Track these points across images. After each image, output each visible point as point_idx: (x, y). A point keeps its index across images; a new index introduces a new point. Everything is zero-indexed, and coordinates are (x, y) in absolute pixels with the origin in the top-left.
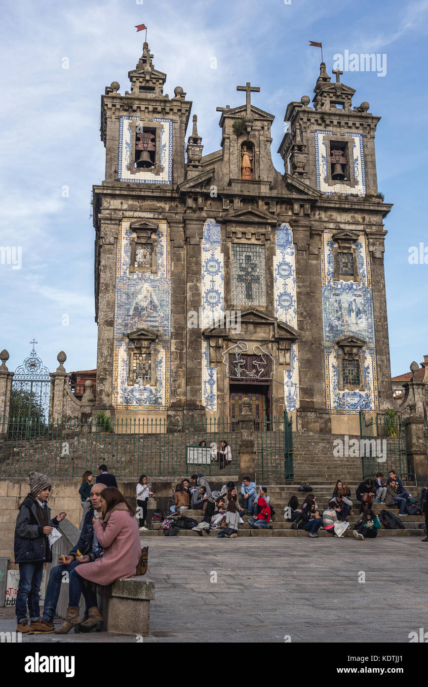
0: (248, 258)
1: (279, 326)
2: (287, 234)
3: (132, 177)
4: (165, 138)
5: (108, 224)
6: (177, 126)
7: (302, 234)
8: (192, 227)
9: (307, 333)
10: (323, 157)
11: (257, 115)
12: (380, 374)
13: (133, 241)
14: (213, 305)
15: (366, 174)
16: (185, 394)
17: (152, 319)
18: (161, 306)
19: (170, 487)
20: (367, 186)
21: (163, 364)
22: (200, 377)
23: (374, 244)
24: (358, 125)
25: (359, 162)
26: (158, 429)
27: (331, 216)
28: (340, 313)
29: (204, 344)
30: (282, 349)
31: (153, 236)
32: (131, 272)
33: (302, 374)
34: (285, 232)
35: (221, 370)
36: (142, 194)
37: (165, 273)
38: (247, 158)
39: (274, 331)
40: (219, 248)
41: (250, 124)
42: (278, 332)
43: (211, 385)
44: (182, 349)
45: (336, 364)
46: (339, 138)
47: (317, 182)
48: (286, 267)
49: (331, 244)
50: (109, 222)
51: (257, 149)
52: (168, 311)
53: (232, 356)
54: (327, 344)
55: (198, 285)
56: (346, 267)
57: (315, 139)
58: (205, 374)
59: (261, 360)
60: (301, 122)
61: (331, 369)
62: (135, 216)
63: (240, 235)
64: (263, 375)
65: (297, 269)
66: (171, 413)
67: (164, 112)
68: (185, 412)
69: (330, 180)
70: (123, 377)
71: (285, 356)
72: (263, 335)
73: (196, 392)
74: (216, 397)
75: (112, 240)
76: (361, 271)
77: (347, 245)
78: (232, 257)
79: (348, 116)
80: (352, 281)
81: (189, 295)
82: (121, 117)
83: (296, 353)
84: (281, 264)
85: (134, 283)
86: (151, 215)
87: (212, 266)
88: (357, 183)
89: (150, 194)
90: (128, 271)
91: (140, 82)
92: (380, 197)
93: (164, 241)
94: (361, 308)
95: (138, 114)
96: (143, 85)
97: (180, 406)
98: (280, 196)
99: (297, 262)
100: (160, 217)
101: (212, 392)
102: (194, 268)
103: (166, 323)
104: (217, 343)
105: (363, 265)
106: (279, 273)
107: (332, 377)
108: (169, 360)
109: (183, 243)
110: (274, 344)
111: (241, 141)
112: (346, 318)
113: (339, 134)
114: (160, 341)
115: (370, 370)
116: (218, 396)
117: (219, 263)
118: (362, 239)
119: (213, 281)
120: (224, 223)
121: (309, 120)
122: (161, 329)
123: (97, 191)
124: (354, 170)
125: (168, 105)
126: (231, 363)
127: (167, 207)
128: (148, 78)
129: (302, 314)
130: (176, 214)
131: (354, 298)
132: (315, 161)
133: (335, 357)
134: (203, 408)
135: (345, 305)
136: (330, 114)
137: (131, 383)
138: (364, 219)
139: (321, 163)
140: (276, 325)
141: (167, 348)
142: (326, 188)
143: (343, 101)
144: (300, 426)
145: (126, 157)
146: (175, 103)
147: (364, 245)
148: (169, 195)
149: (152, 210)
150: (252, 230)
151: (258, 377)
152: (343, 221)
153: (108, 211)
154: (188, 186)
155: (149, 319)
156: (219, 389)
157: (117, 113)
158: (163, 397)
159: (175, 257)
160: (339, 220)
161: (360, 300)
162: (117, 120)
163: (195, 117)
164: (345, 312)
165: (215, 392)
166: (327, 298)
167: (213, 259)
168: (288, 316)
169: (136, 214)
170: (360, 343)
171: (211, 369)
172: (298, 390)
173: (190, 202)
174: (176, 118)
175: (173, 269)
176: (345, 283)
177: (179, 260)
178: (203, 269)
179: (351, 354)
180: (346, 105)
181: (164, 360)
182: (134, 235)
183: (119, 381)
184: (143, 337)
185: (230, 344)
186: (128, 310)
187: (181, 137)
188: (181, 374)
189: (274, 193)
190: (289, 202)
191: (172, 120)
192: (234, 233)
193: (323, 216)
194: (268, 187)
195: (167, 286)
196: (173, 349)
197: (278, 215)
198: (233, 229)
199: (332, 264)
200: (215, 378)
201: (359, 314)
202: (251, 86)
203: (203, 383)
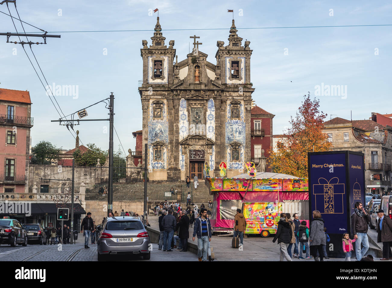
0: (197, 113)
1: (207, 140)
2: (212, 103)
3: (153, 81)
4: (166, 65)
5: (145, 101)
6: (170, 59)
7: (218, 102)
8: (176, 102)
9: (219, 141)
10: (228, 68)
11: (201, 55)
12: (247, 156)
13: (154, 107)
14: (184, 132)
15: (246, 75)
16: (173, 165)
18: (165, 132)
20: (246, 80)
21: (166, 154)
22: (179, 159)
23: (247, 105)
24: (243, 54)
25: (243, 69)
26: (164, 178)
27: (230, 94)
28: (232, 132)
29: (180, 147)
30: (209, 148)
31: (162, 105)
32: (153, 120)
33: (216, 157)
34: (211, 102)
35: (187, 156)
36: (157, 89)
37: (166, 119)
38: (197, 72)
39: (206, 141)
40: (186, 110)
41: (198, 59)
42: (207, 142)
43: (183, 161)
44: (173, 148)
45: (230, 152)
46: (235, 60)
47: (225, 80)
48: (211, 116)
49: (230, 105)
51: (201, 68)
52: (168, 134)
53: (190, 151)
54: (227, 145)
55: (178, 124)
56: (236, 114)
57: (225, 61)
58: (181, 158)
59: (201, 152)
60: (220, 54)
61: (228, 154)
63: (194, 105)
64: (201, 158)
65: (215, 117)
66: (168, 171)
67: (165, 54)
68: (173, 171)
69: (231, 78)
71: (210, 150)
72: (202, 143)
73: (177, 164)
74: (184, 166)
75: (146, 108)
76: (241, 116)
77: (236, 106)
78: (190, 113)
79: (239, 50)
80: (238, 120)
81: (175, 128)
82: (148, 57)
83: (214, 149)
84: (209, 115)
85: (155, 124)
86: (161, 97)
87: (183, 117)
88: (242, 79)
89: (160, 89)
90: (152, 119)
91: (155, 41)
92: (251, 84)
93: (166, 107)
94: (241, 131)
95: (155, 55)
96: (157, 42)
97: (172, 169)
98: (209, 89)
99: (216, 114)
100: (164, 98)
101: (183, 164)
102: (177, 118)
103: (167, 138)
104: (185, 146)
105: (242, 113)
106: (209, 119)
107: (228, 157)
108: (168, 152)
109: (172, 107)
110: (206, 146)
111: (195, 65)
112: (235, 134)
113: (235, 58)
114: (164, 145)
115: (243, 154)
116: (185, 165)
117: (186, 116)
118: (242, 103)
119: (183, 123)
120: (188, 100)
121: (223, 53)
122: (165, 141)
123: (140, 89)
124: (241, 73)
125: (166, 51)
126: (190, 153)
127: (166, 93)
128: (158, 40)
129: (217, 134)
130: (170, 96)
131: (238, 126)
132: (225, 70)
133: (230, 150)
134: (180, 170)
135: (234, 129)
136: (232, 50)
137: (154, 161)
138: (243, 94)
139: (227, 71)
140: (206, 139)
141: (167, 148)
142: (229, 82)
143: (238, 43)
145: (151, 74)
146: (169, 50)
147: (243, 105)
148: (167, 89)
149: (161, 95)
150: (198, 102)
151: (200, 158)
152: (235, 96)
153: (144, 96)
154: (174, 87)
155: (160, 137)
156: (186, 163)
157: (147, 55)
158: (166, 166)
159: (170, 113)
160: (233, 95)
161: (240, 127)
163: (177, 56)
164: (234, 132)
165: (184, 164)
166: (228, 127)
167: (184, 114)
168: (211, 135)
169: (155, 97)
170: (239, 145)
171: (183, 156)
172: (214, 163)
173: (175, 92)
174: (170, 56)
175: (169, 118)
176: (235, 121)
177: (171, 114)
178: (180, 118)
179: (235, 149)
181: (166, 152)
182: (154, 105)
183: (150, 160)
184: (158, 145)
185: (190, 146)
186: (153, 135)
187: (172, 64)
188: (172, 157)
189: (207, 88)
190: (213, 91)
191: (168, 57)
192: (192, 104)
193: (227, 94)
194: (204, 85)
195: (167, 125)
196: (169, 148)
197: (209, 96)
198: (191, 102)
199: (230, 113)
200: (184, 159)
201: (240, 133)
202: (199, 42)
203: (180, 161)
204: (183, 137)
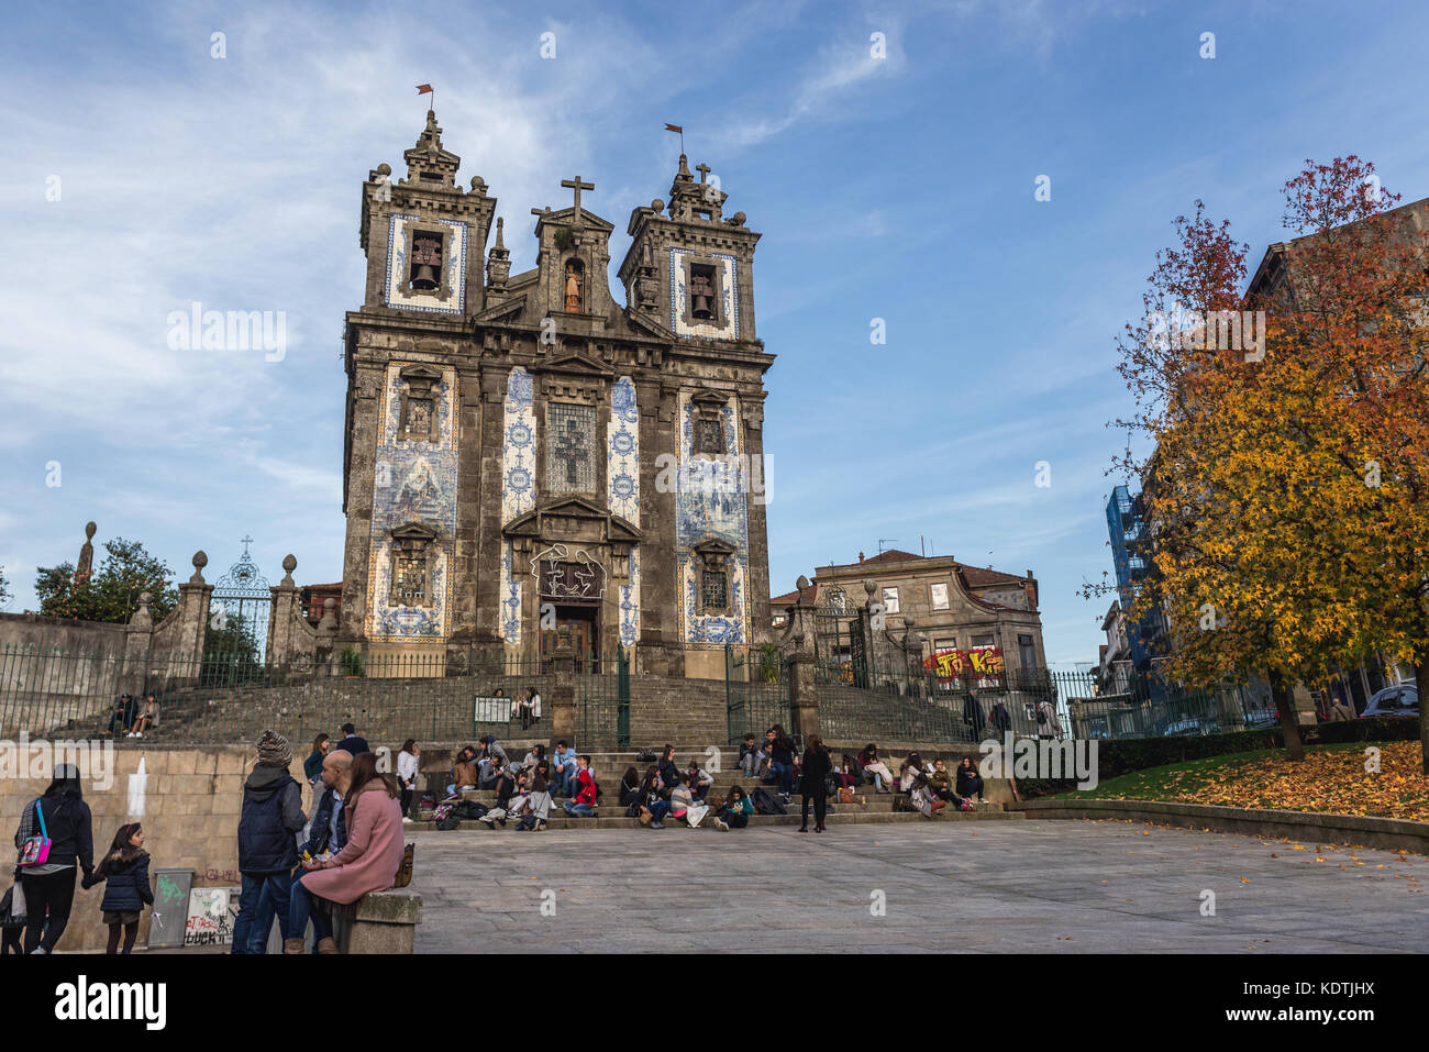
0: (572, 424)
1: (613, 523)
2: (628, 392)
3: (406, 302)
4: (456, 248)
5: (367, 368)
6: (474, 232)
7: (649, 392)
8: (492, 377)
9: (654, 533)
10: (680, 285)
11: (589, 223)
12: (754, 593)
13: (403, 394)
14: (519, 490)
15: (740, 312)
16: (474, 619)
17: (429, 509)
18: (442, 490)
19: (449, 757)
20: (740, 328)
21: (444, 576)
22: (497, 594)
23: (749, 410)
24: (730, 243)
25: (731, 294)
26: (433, 671)
27: (690, 368)
28: (700, 505)
29: (505, 547)
30: (617, 556)
31: (435, 389)
32: (398, 440)
33: (644, 591)
34: (625, 388)
35: (529, 585)
36: (420, 327)
37: (450, 442)
38: (573, 283)
39: (606, 529)
40: (530, 409)
41: (579, 234)
42: (612, 532)
43: (514, 606)
44: (473, 554)
45: (693, 578)
46: (702, 260)
47: (671, 320)
48: (625, 439)
49: (689, 408)
50: (370, 366)
51: (588, 271)
52: (454, 499)
53: (545, 564)
54: (681, 549)
55: (498, 461)
56: (710, 440)
57: (669, 260)
58: (505, 591)
59: (587, 571)
60: (651, 236)
61: (686, 585)
62: (408, 358)
63: (560, 392)
64: (589, 593)
65: (641, 442)
66: (451, 647)
67: (455, 211)
68: (474, 646)
69: (691, 319)
70: (382, 593)
71: (621, 566)
72: (591, 535)
73: (491, 616)
74: (520, 624)
75: (372, 392)
76: (731, 447)
77: (712, 410)
78: (548, 423)
79: (717, 230)
81: (484, 475)
82: (392, 215)
83: (637, 561)
84: (618, 435)
85: (404, 455)
86: (432, 359)
87: (519, 435)
88: (727, 323)
89: (432, 328)
90: (394, 439)
91: (421, 166)
92: (758, 344)
93: (450, 397)
94: (730, 500)
95: (417, 211)
96: (426, 170)
97: (466, 637)
98: (619, 337)
99: (642, 431)
100: (446, 361)
101: (513, 617)
102: (493, 437)
103: (449, 514)
104: (524, 545)
105: (733, 438)
106: (615, 448)
107: (687, 596)
108: (453, 570)
109: (477, 400)
110: (606, 548)
111: (565, 258)
112: (709, 513)
113: (703, 255)
114: (440, 541)
115: (741, 588)
116: (523, 622)
117: (529, 431)
118: (733, 403)
119: (519, 456)
120: (537, 372)
121: (662, 233)
122: (441, 523)
123: (351, 320)
124: (723, 306)
125: (461, 201)
126: (543, 575)
127: (456, 347)
128: (433, 161)
129: (646, 506)
130: (469, 357)
132: (670, 290)
133: (692, 568)
134: (500, 640)
136: (692, 227)
137: (394, 603)
138: (736, 374)
139: (677, 293)
140: (609, 521)
141: (450, 552)
142: (683, 329)
143: (711, 209)
144: (640, 667)
145: (397, 273)
146: (472, 200)
147: (735, 411)
148: (459, 330)
149: (432, 351)
150: (578, 384)
151: (582, 596)
152: (707, 376)
153: (367, 350)
154: (487, 318)
155: (425, 509)
156: (524, 613)
157: (386, 210)
158: (442, 623)
159: (465, 420)
160: (701, 374)
162: (385, 219)
163: (500, 221)
164: (707, 505)
165: (519, 616)
167: (520, 425)
168: (626, 507)
169: (410, 356)
170: (727, 549)
171: (514, 583)
172: (639, 613)
173: (490, 342)
174: (473, 220)
175: (462, 436)
177: (471, 423)
178: (506, 439)
179: (714, 564)
180: (715, 215)
181: (444, 570)
182: (406, 386)
183: (376, 599)
184: (415, 535)
185: (542, 546)
186: (394, 495)
187: (479, 248)
188: (470, 590)
189: (611, 334)
190: (631, 347)
191: (466, 223)
192: (553, 388)
193: (679, 367)
194: (602, 324)
195: (453, 461)
196: (458, 554)
197: (616, 365)
198: (551, 383)
199: (690, 437)
200: (519, 596)
201: (727, 508)
202: (582, 181)
203: (501, 604)
204: (518, 512)
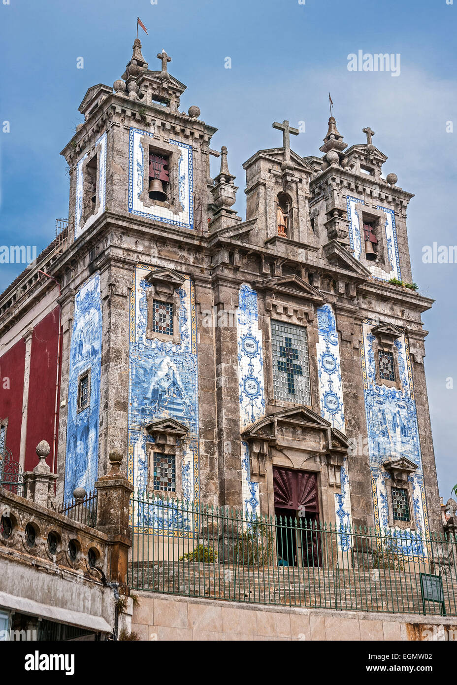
0: (289, 341)
1: (332, 435)
2: (330, 318)
3: (146, 210)
4: (183, 168)
6: (197, 156)
7: (346, 320)
8: (227, 290)
10: (356, 229)
11: (296, 163)
12: (430, 510)
13: (150, 296)
14: (253, 397)
15: (400, 260)
17: (175, 407)
18: (186, 390)
20: (400, 273)
21: (191, 471)
22: (240, 493)
23: (414, 346)
24: (390, 199)
25: (393, 243)
28: (384, 426)
29: (244, 449)
30: (332, 466)
31: (175, 295)
32: (148, 339)
33: (354, 500)
34: (327, 314)
35: (264, 487)
37: (190, 346)
38: (281, 214)
39: (326, 440)
40: (257, 323)
41: (289, 172)
42: (331, 443)
43: (254, 506)
45: (384, 492)
46: (371, 210)
48: (330, 359)
49: (371, 338)
50: (121, 266)
51: (295, 205)
52: (195, 396)
53: (277, 469)
54: (374, 465)
55: (235, 367)
56: (387, 369)
57: (347, 206)
58: (246, 491)
61: (380, 499)
62: (153, 263)
63: (280, 310)
65: (342, 363)
67: (183, 134)
70: (140, 485)
71: (335, 475)
72: (313, 443)
73: (236, 514)
74: (259, 524)
75: (125, 292)
76: (403, 377)
77: (389, 343)
78: (271, 337)
79: (381, 186)
80: (394, 388)
81: (224, 379)
82: (132, 128)
83: (347, 473)
84: (325, 355)
85: (153, 353)
87: (249, 345)
88: (391, 268)
89: (175, 237)
90: (144, 337)
91: (154, 89)
92: (415, 287)
93: (187, 303)
94: (405, 424)
95: (152, 129)
96: (158, 92)
97: (213, 533)
99: (342, 355)
100: (184, 270)
102: (230, 345)
104: (262, 448)
105: (404, 369)
106: (323, 366)
107: (381, 508)
108: (197, 468)
109: (210, 309)
110: (324, 458)
111: (278, 190)
112: (391, 433)
113: (371, 206)
114: (187, 438)
115: (420, 504)
117: (257, 343)
118: (402, 338)
119: (251, 365)
120: (262, 291)
121: (342, 182)
122: (186, 421)
124: (388, 252)
126: (276, 479)
127: (191, 258)
128: (164, 86)
129: (350, 422)
130: (202, 269)
131: (398, 409)
132: (349, 232)
133: (383, 483)
134: (245, 538)
135: (389, 417)
136: (362, 180)
137: (151, 495)
138: (403, 312)
139: (354, 236)
140: (329, 432)
141: (195, 450)
143: (373, 167)
145: (137, 183)
147: (403, 345)
148: (196, 242)
149: (173, 259)
150: (295, 305)
152: (383, 312)
153: (120, 251)
154: (227, 235)
155: (172, 406)
156: (262, 513)
157: (126, 123)
158: (192, 519)
159: (201, 327)
160: (379, 310)
161: (403, 412)
162: (125, 131)
163: (224, 149)
164: (389, 426)
166: (371, 406)
167: (250, 336)
169: (155, 261)
170: (409, 467)
171: (253, 484)
172: (351, 521)
173: (224, 257)
174: (196, 145)
175: (199, 342)
176: (387, 389)
177: (207, 330)
178: (240, 348)
179: (400, 481)
180: (377, 173)
181: (191, 466)
182: (152, 289)
183: (136, 490)
184: (170, 430)
185: (274, 452)
186: (146, 393)
187: (203, 171)
188: (213, 488)
189: (320, 263)
190: (332, 278)
191: (191, 147)
192: (275, 306)
195: (193, 364)
196: (202, 452)
198: (275, 302)
199: (372, 364)
200: (257, 497)
201: (404, 431)
202: (289, 125)
203: (244, 503)
204: (253, 417)
